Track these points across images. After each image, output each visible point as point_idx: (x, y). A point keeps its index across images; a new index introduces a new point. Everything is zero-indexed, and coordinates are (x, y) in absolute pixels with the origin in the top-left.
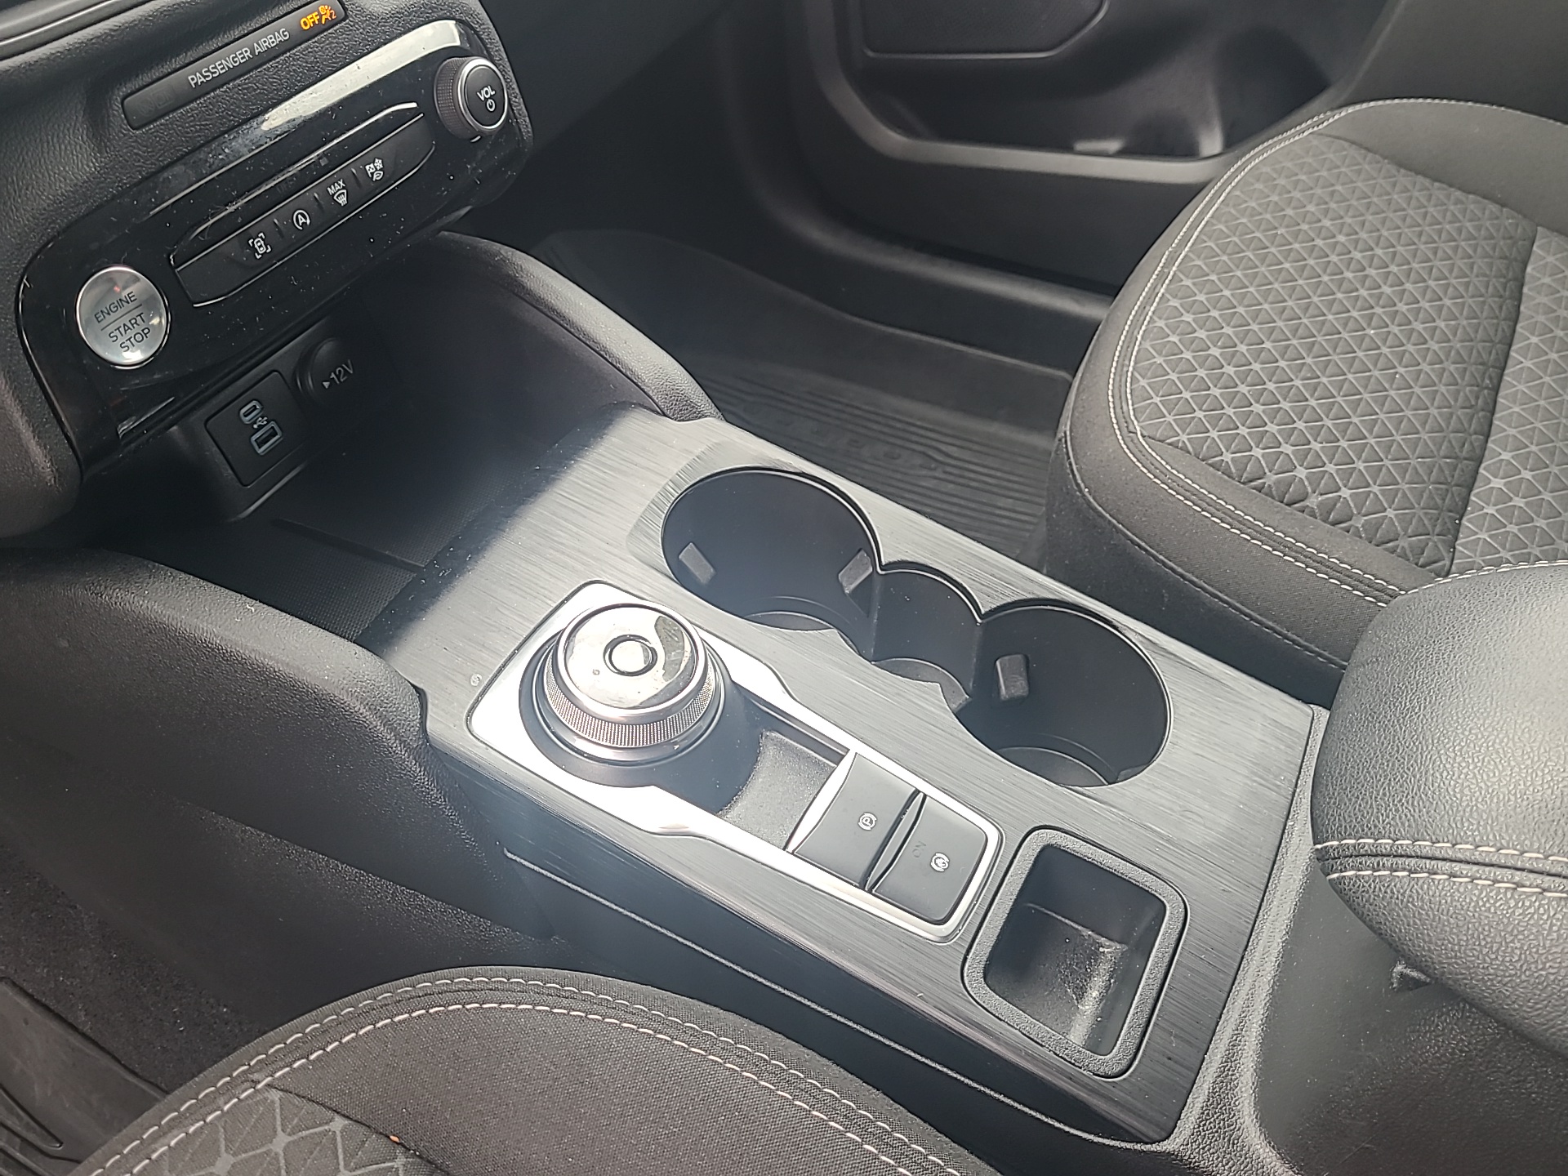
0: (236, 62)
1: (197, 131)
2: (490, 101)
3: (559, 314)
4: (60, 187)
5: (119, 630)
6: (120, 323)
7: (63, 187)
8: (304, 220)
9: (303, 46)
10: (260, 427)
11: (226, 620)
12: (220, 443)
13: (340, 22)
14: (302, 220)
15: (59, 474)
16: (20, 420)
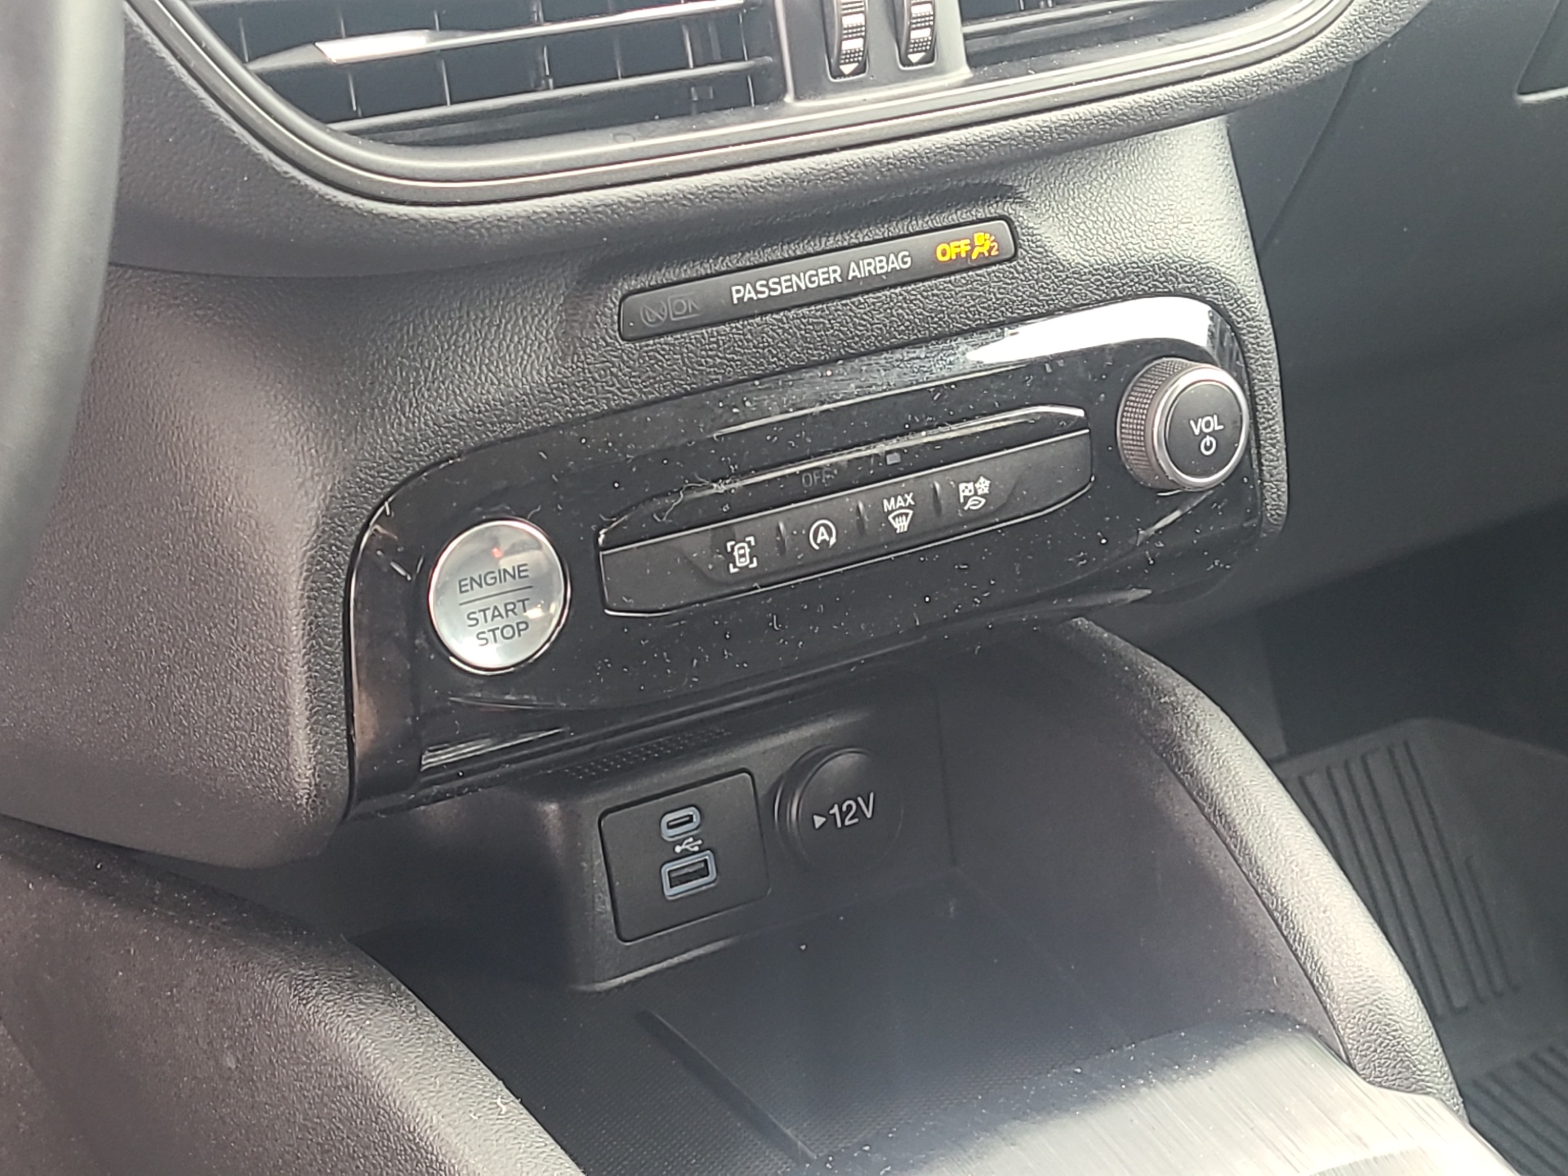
0: (813, 282)
1: (714, 366)
2: (1208, 439)
3: (1228, 825)
4: (489, 392)
5: (309, 1066)
6: (492, 602)
7: (494, 393)
8: (826, 537)
9: (926, 284)
10: (686, 854)
11: (459, 1109)
12: (611, 857)
13: (1001, 262)
14: (824, 535)
15: (319, 793)
16: (298, 695)
